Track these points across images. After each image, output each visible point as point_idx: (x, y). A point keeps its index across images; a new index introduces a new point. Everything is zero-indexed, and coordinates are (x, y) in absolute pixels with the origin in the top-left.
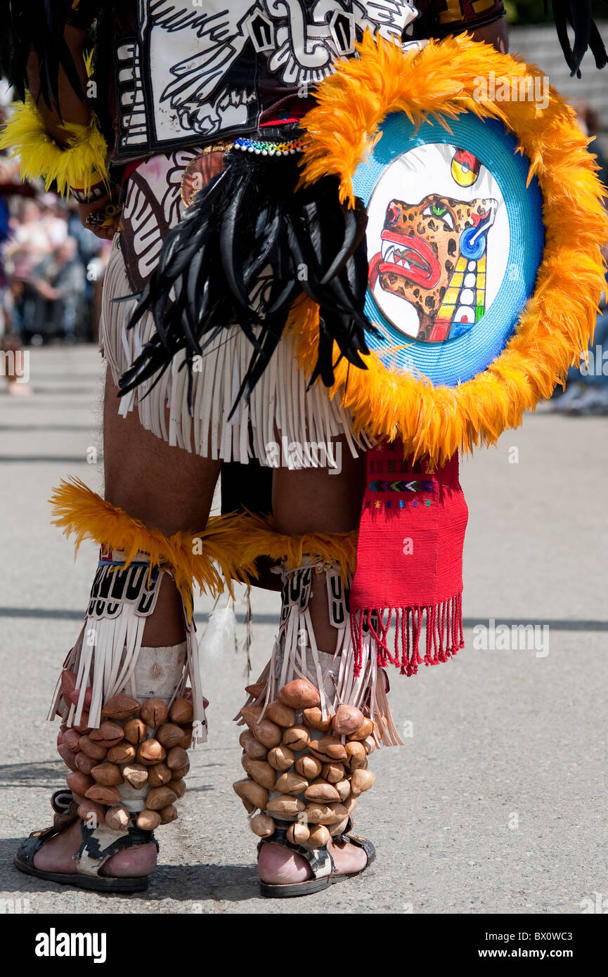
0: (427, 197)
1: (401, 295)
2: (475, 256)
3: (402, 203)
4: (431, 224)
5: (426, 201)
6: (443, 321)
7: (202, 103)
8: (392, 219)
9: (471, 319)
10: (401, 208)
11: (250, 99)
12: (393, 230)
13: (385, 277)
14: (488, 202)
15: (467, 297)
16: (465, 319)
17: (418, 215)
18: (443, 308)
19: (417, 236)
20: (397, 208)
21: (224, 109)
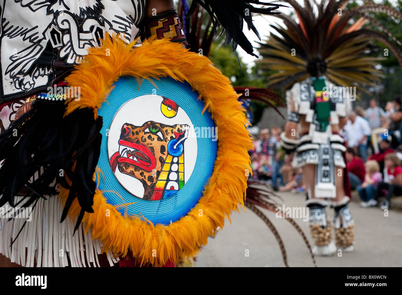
0: (147, 123)
1: (132, 175)
2: (177, 154)
3: (131, 125)
4: (150, 137)
5: (146, 125)
6: (159, 189)
7: (25, 75)
8: (125, 134)
9: (176, 188)
10: (131, 128)
11: (49, 72)
12: (126, 140)
13: (122, 165)
14: (183, 126)
15: (173, 176)
16: (172, 188)
17: (141, 132)
18: (158, 182)
19: (141, 144)
20: (128, 128)
21: (36, 78)
